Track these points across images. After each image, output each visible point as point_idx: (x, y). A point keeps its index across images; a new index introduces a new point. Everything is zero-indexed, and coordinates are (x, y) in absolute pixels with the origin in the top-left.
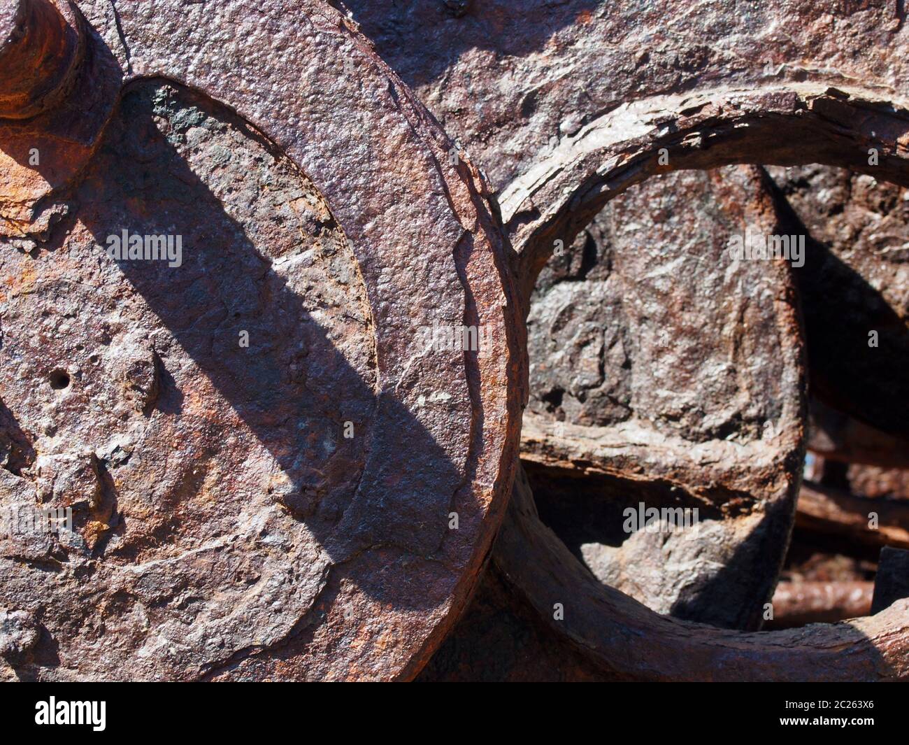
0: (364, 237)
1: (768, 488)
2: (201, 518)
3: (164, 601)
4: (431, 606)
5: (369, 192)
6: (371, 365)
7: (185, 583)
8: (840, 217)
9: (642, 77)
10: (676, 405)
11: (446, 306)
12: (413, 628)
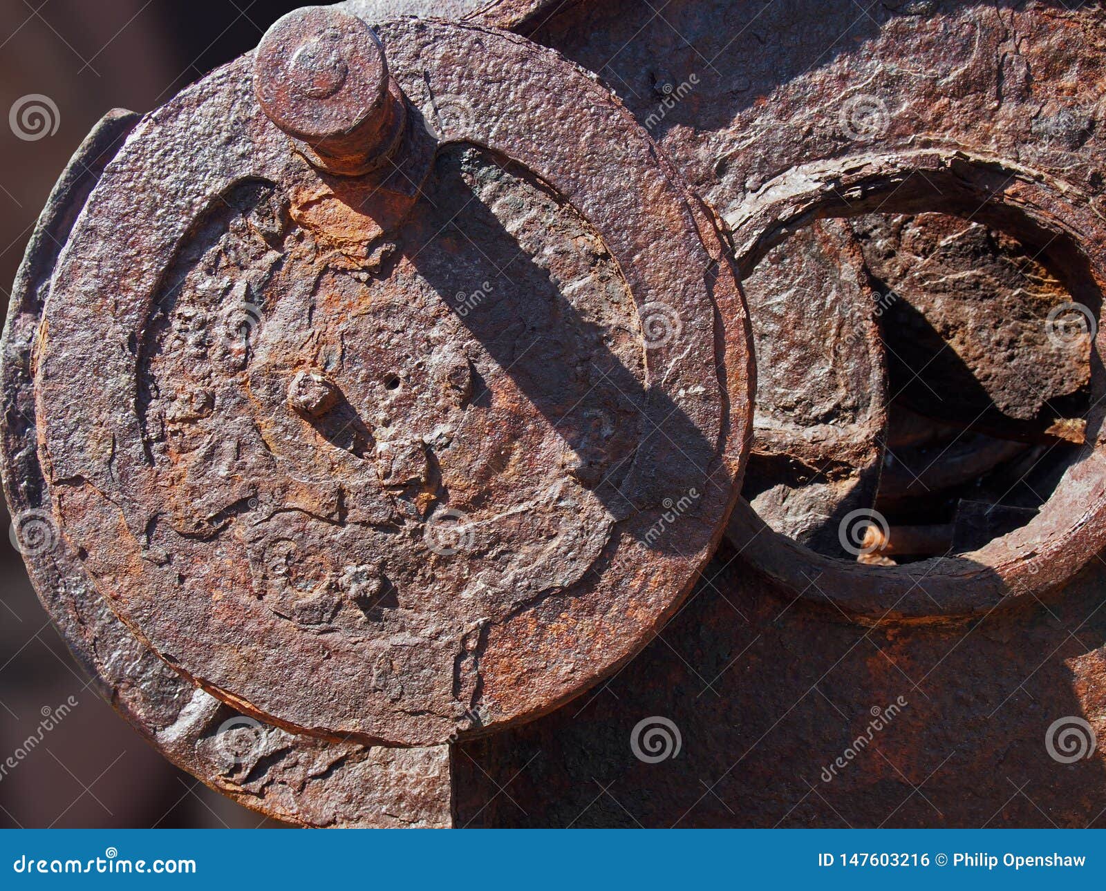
0: (634, 266)
1: (862, 459)
2: (507, 489)
3: (481, 554)
4: (692, 552)
5: (636, 231)
6: (641, 366)
7: (498, 539)
8: (892, 260)
9: (807, 146)
10: (790, 399)
11: (699, 320)
12: (679, 570)
